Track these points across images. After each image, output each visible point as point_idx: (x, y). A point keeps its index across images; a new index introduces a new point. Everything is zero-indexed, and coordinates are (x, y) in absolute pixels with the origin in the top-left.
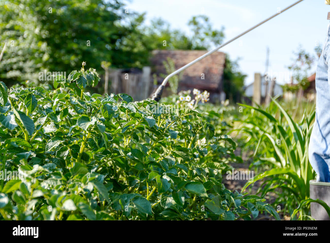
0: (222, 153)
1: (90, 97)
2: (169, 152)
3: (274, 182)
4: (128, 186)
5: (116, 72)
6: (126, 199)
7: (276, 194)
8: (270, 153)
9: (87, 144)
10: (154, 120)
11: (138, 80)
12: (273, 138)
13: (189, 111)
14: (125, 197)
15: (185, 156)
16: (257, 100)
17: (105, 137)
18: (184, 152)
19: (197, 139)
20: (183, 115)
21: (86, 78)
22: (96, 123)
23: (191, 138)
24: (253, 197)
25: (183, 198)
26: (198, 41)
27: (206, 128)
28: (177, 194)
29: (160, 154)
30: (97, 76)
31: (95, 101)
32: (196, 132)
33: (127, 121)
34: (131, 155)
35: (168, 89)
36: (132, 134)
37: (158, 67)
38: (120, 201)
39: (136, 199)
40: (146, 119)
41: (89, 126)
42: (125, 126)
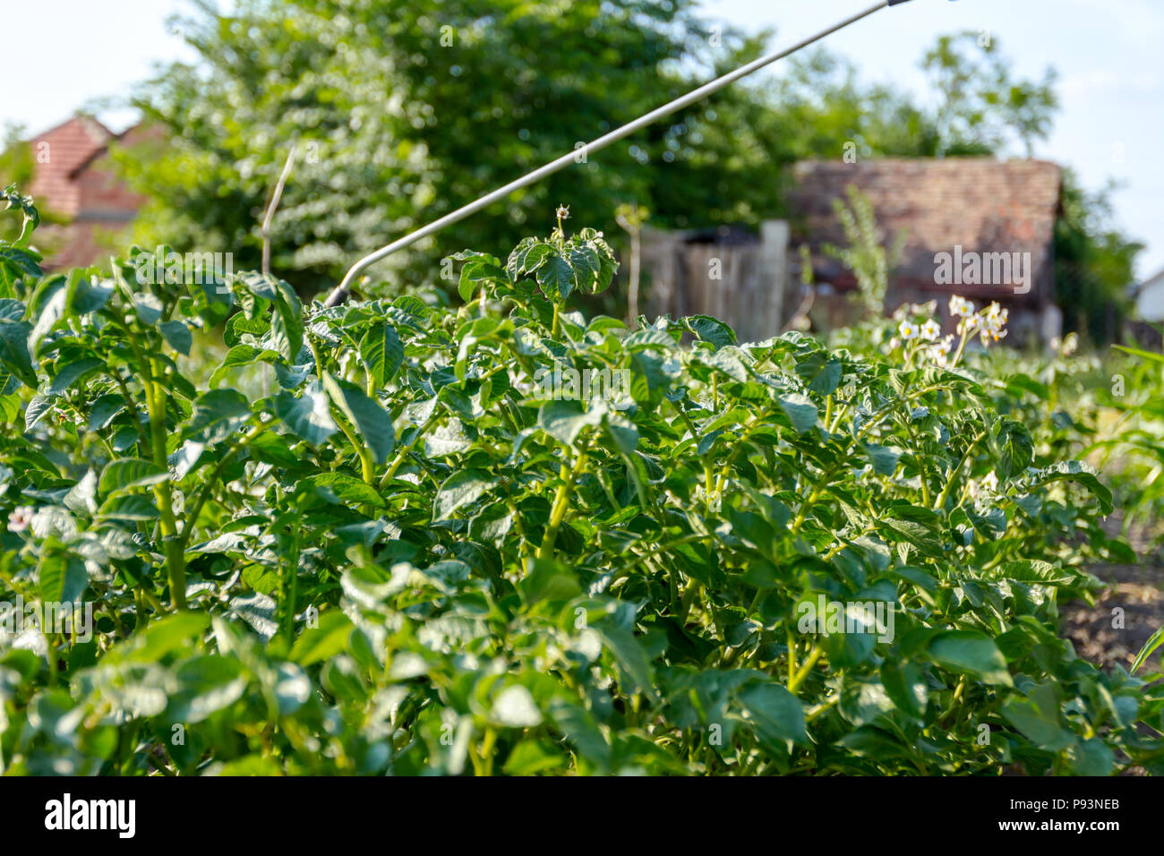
0: (1059, 525)
1: (583, 329)
2: (866, 523)
4: (720, 643)
5: (668, 243)
6: (714, 687)
9: (575, 494)
10: (812, 409)
11: (746, 269)
13: (939, 376)
14: (710, 682)
15: (924, 536)
17: (636, 469)
18: (920, 523)
19: (966, 478)
20: (917, 390)
21: (569, 263)
22: (604, 418)
23: (944, 471)
25: (920, 691)
26: (960, 124)
27: (1001, 437)
28: (898, 674)
29: (834, 532)
30: (609, 255)
31: (600, 342)
32: (962, 450)
33: (716, 412)
34: (731, 533)
35: (852, 298)
36: (734, 459)
37: (814, 221)
38: (693, 694)
39: (750, 687)
40: (782, 406)
41: (582, 431)
42: (709, 429)
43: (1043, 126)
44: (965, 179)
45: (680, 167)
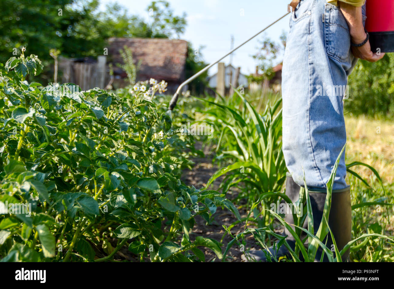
0: (181, 147)
1: (28, 86)
2: (121, 146)
3: (237, 176)
4: (75, 185)
5: (68, 62)
6: (70, 198)
7: (239, 189)
8: (233, 146)
9: (26, 139)
10: (102, 111)
11: (93, 70)
12: (235, 130)
13: (142, 101)
14: (69, 197)
15: (138, 150)
16: (221, 92)
17: (45, 131)
18: (137, 146)
19: (154, 133)
20: (135, 106)
21: (26, 66)
22: (34, 115)
23: (145, 131)
24: (211, 192)
25: (135, 196)
26: (158, 28)
27: (162, 120)
28: (128, 192)
29: (111, 149)
30: (40, 63)
31: (33, 90)
32: (151, 124)
33: (73, 112)
34: (77, 150)
35: (126, 80)
36: (78, 127)
37: (114, 56)
38: (63, 202)
39: (81, 198)
40: (93, 111)
41: (27, 118)
42: (70, 118)
43: (182, 30)
44: (160, 45)
45: (72, 38)
